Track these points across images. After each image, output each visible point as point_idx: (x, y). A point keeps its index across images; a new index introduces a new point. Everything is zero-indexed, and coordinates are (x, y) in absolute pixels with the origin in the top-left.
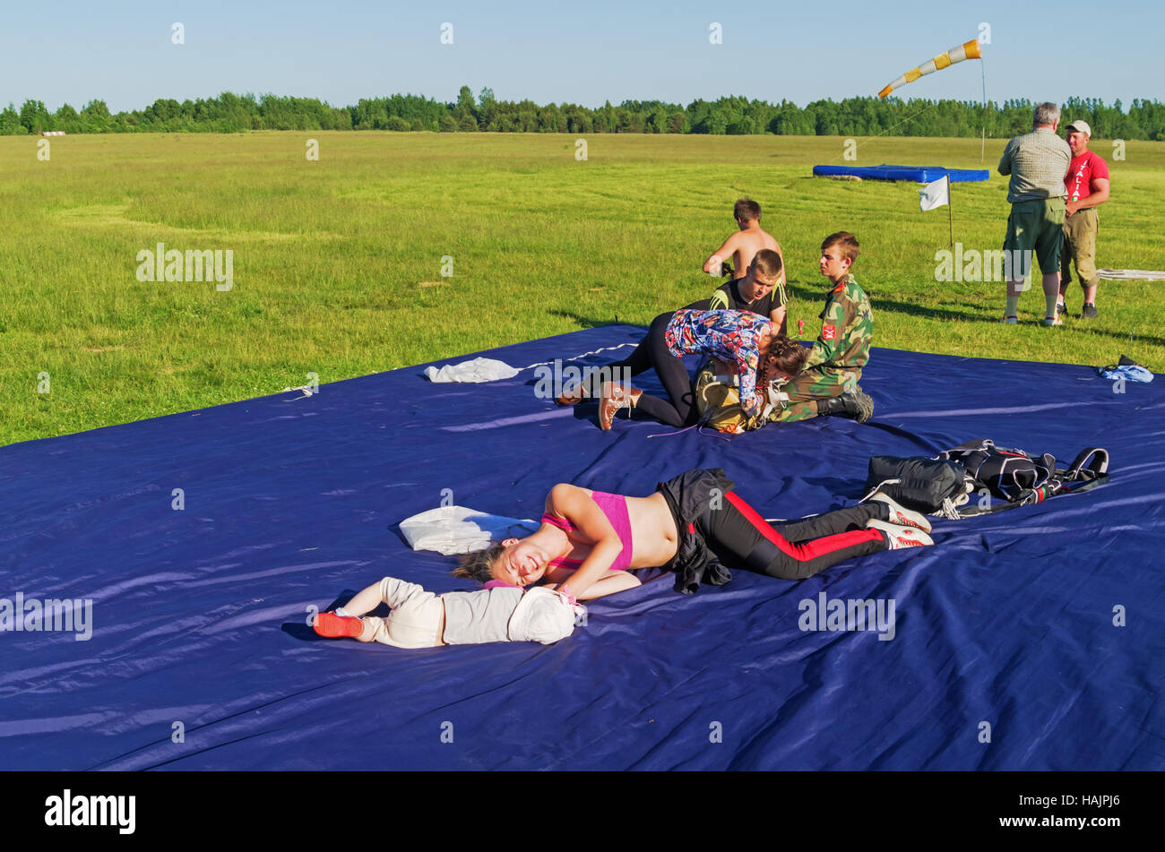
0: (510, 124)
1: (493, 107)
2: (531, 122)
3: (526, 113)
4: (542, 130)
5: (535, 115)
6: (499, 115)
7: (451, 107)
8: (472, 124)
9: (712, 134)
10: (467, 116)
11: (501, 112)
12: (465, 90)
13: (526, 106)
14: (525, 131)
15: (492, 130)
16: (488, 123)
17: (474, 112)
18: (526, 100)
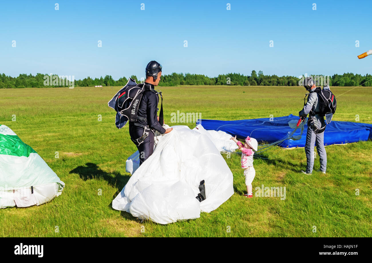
0: (268, 83)
1: (263, 77)
2: (275, 82)
3: (274, 79)
4: (279, 85)
5: (277, 80)
6: (264, 80)
7: (249, 77)
8: (255, 83)
9: (340, 86)
10: (253, 80)
11: (265, 79)
12: (254, 72)
13: (274, 77)
14: (273, 85)
15: (262, 85)
16: (261, 83)
17: (256, 79)
18: (274, 75)
